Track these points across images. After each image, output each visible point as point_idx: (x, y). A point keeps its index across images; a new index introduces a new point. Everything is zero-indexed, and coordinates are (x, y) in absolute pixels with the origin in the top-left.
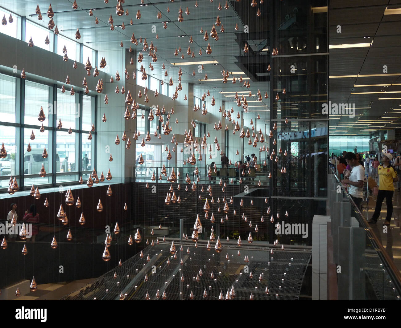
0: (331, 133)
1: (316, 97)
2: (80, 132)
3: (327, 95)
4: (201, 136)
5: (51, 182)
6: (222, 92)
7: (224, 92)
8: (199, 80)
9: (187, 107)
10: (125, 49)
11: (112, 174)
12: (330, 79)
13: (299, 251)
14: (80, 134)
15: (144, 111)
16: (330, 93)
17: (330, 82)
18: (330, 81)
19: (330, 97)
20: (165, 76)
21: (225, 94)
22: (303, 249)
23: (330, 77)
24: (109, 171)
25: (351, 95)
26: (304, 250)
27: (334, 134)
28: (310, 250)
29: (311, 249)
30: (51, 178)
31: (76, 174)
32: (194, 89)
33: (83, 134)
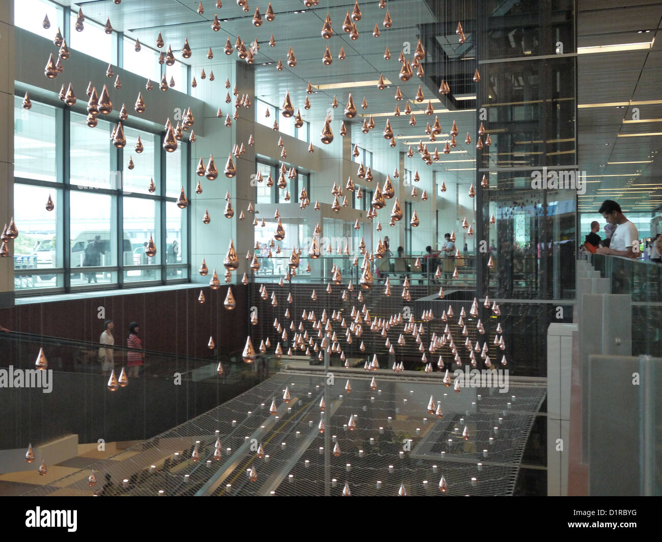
0: (582, 207)
1: (555, 145)
2: (162, 199)
3: (574, 139)
4: (364, 209)
5: (115, 281)
6: (398, 135)
7: (402, 135)
8: (361, 115)
9: (341, 160)
10: (235, 62)
11: (208, 265)
12: (578, 110)
13: (525, 385)
14: (163, 203)
15: (268, 168)
16: (579, 136)
17: (579, 116)
18: (579, 113)
19: (580, 142)
20: (305, 108)
21: (404, 140)
22: (533, 382)
23: (579, 106)
24: (204, 261)
25: (617, 138)
26: (535, 384)
27: (591, 209)
28: (544, 384)
29: (546, 382)
30: (115, 274)
31: (158, 269)
32: (352, 131)
33: (167, 203)
